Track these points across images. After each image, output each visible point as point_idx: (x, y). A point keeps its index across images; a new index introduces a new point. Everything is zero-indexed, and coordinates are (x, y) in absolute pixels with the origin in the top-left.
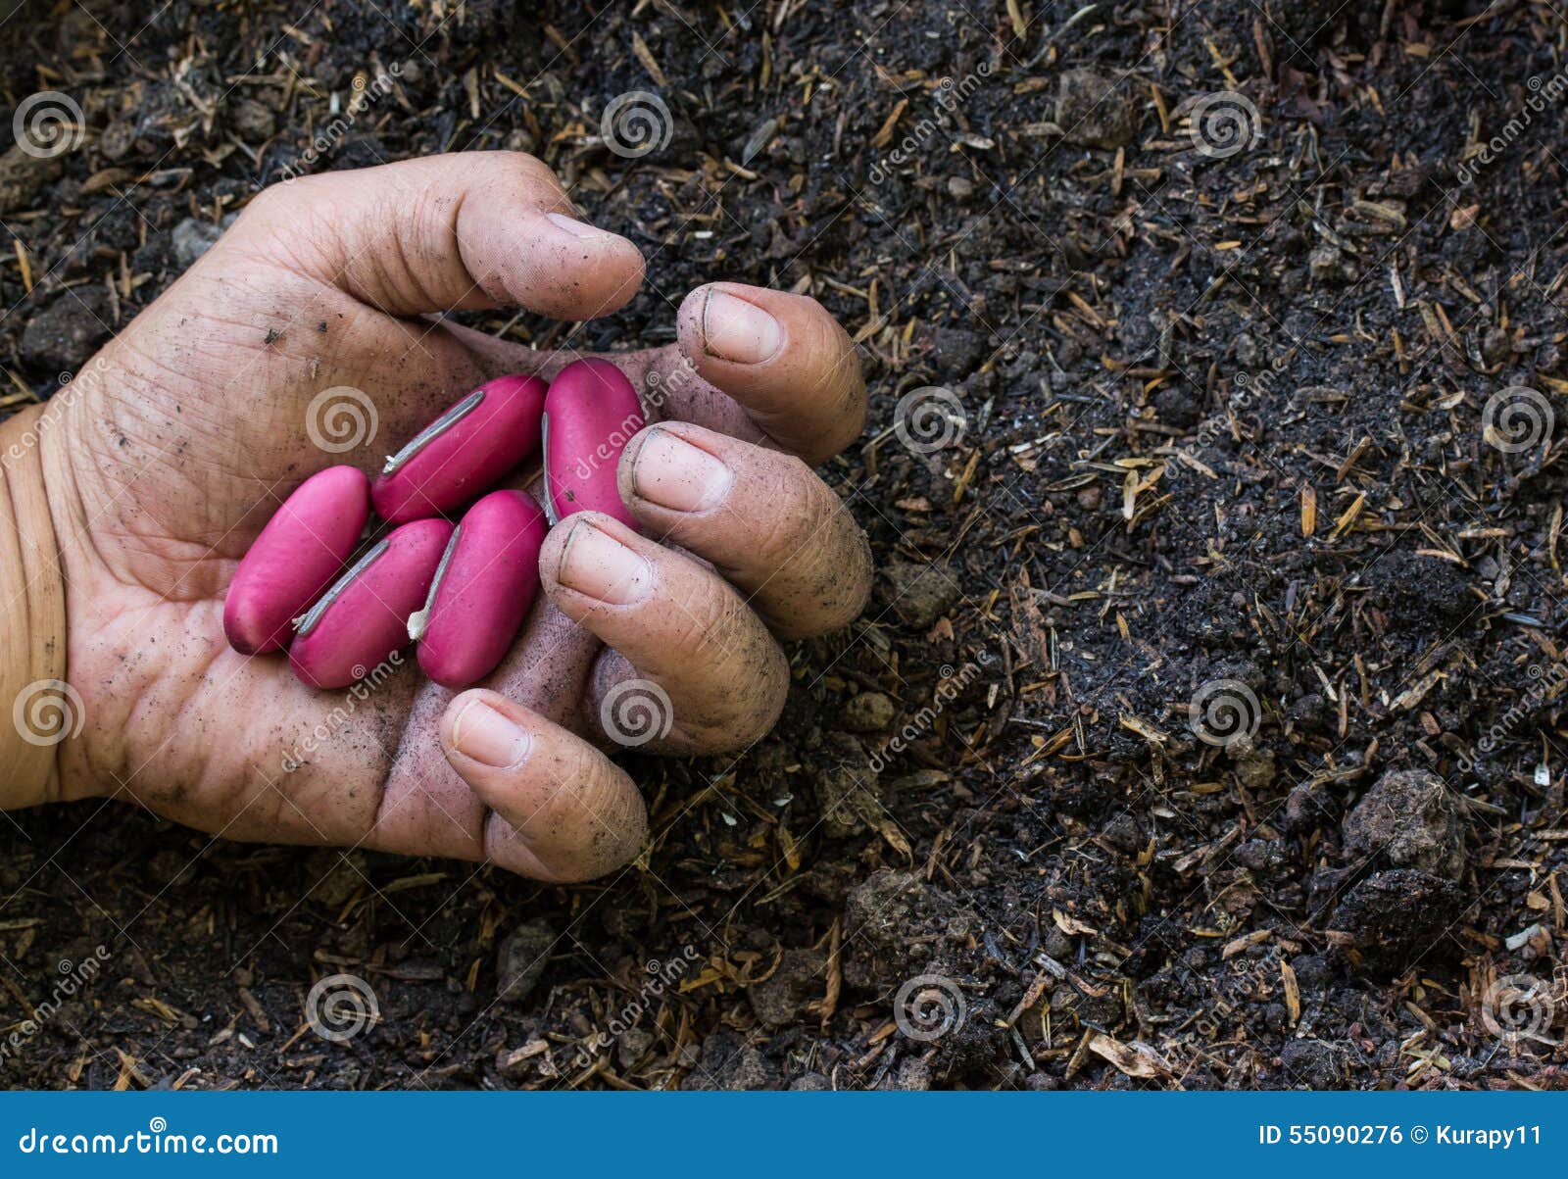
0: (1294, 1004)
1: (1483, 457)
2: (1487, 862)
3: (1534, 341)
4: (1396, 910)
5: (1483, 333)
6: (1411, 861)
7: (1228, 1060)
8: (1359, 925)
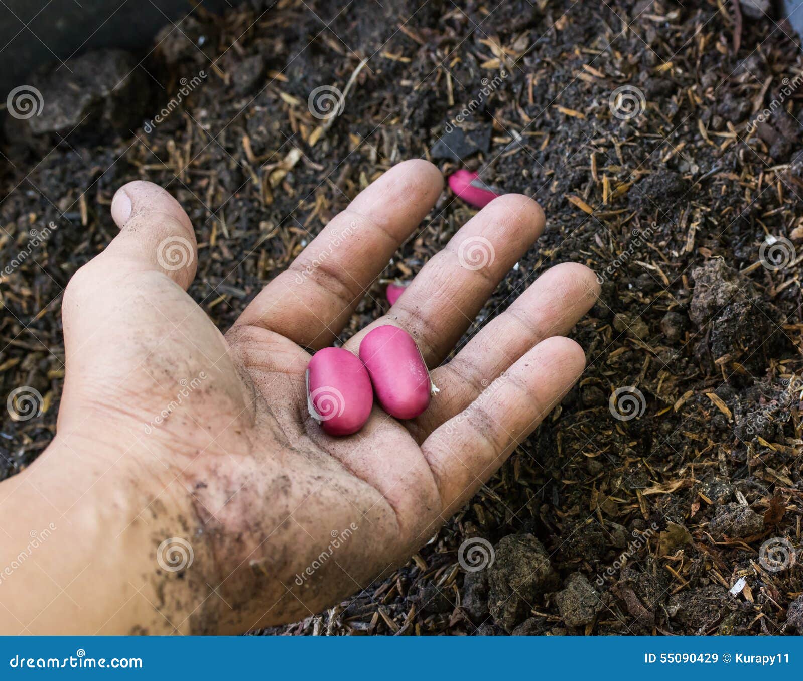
0: (725, 410)
1: (648, 116)
2: (773, 292)
3: (639, 54)
4: (740, 327)
5: (611, 63)
6: (732, 301)
7: (713, 460)
8: (727, 347)
